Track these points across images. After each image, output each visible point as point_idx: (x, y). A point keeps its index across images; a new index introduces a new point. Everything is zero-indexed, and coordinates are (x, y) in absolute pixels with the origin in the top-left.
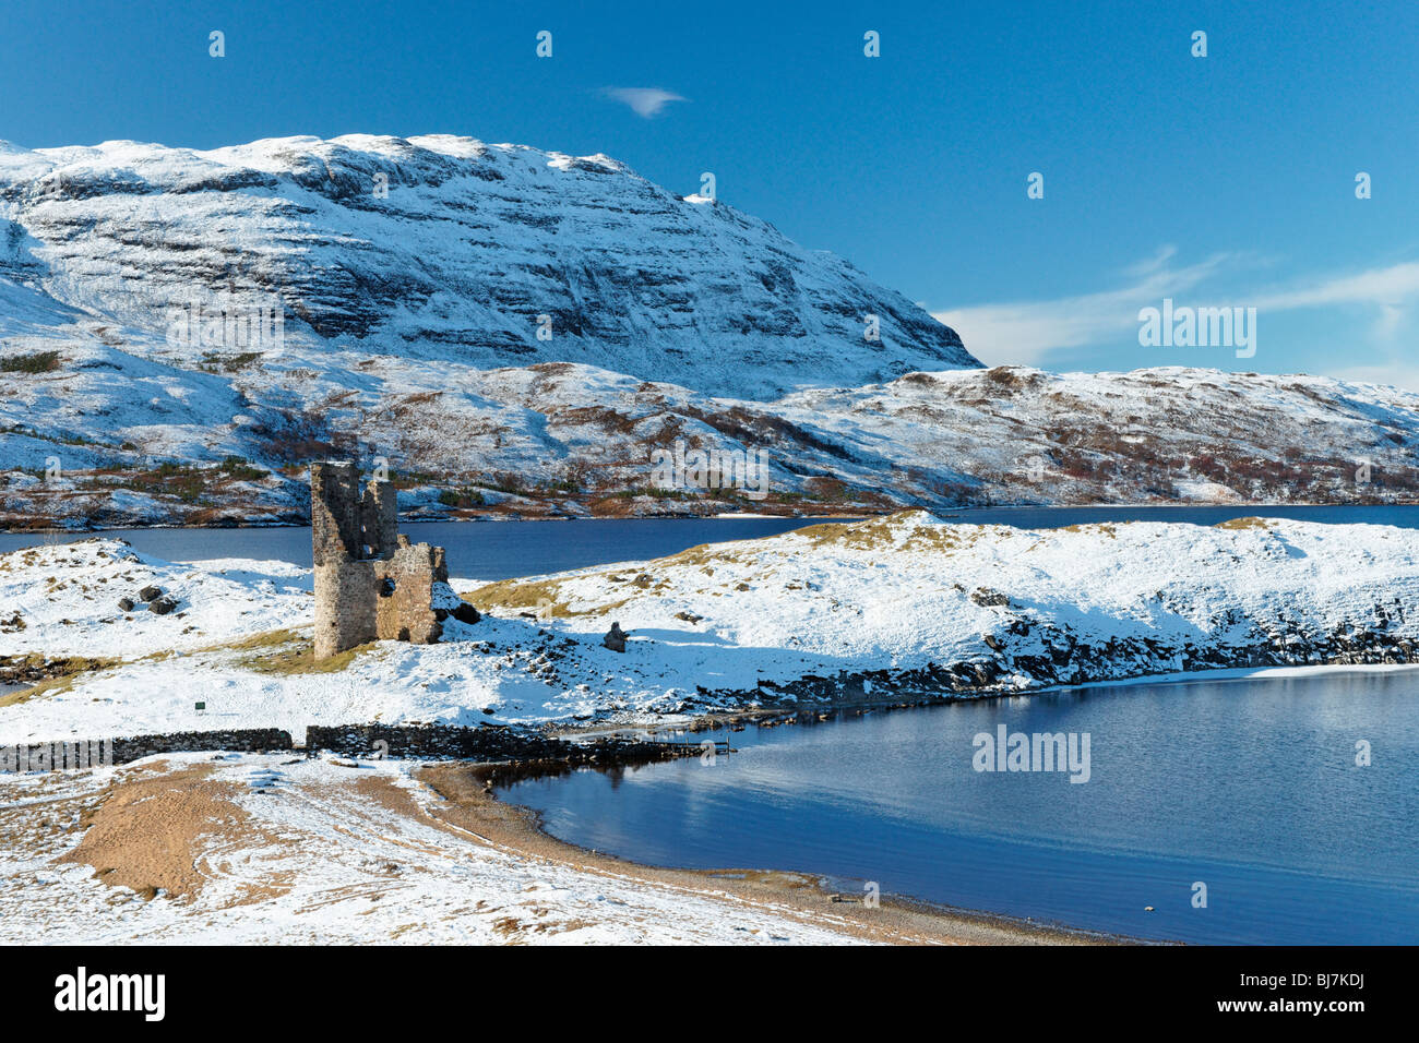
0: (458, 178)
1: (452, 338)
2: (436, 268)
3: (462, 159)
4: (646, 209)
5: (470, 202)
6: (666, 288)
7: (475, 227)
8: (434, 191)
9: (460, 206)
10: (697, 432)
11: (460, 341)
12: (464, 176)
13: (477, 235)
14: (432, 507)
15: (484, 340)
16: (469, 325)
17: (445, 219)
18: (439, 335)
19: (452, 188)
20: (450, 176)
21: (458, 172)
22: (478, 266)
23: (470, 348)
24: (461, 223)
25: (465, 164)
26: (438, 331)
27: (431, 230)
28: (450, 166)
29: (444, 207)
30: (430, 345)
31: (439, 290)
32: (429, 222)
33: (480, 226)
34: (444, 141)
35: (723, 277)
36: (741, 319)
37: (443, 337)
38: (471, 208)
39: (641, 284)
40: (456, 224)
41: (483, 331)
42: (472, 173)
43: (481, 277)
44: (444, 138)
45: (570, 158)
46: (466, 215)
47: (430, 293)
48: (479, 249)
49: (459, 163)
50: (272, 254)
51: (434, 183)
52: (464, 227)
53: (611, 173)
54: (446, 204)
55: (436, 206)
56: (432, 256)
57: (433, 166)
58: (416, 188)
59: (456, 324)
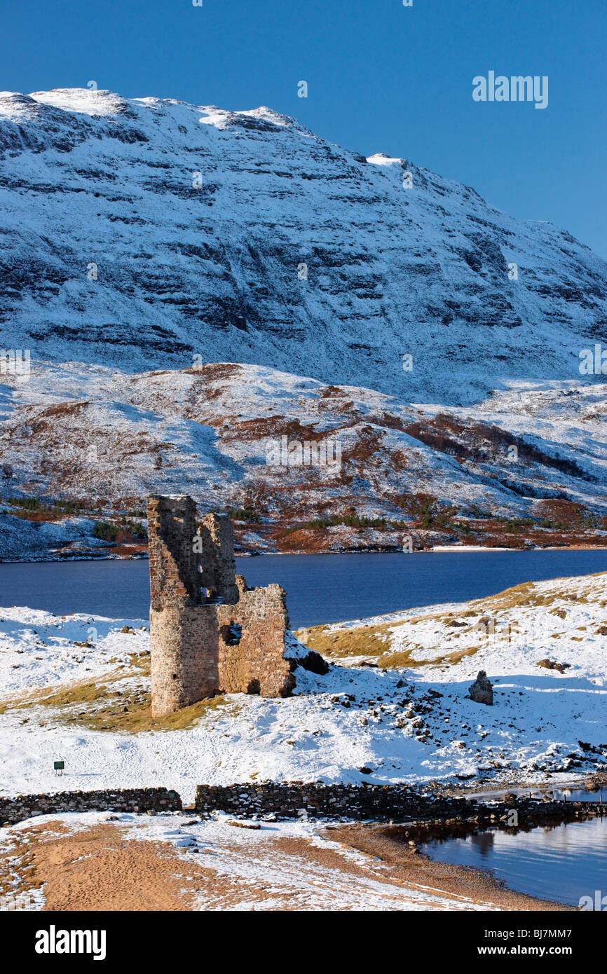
0: (92, 140)
1: (90, 336)
2: (69, 250)
3: (96, 118)
4: (321, 173)
5: (107, 170)
6: (348, 269)
7: (114, 200)
8: (64, 157)
9: (96, 174)
10: (399, 446)
11: (100, 338)
12: (100, 137)
13: (117, 208)
14: (86, 543)
15: (128, 337)
16: (110, 320)
17: (79, 190)
18: (75, 332)
19: (85, 154)
20: (83, 138)
21: (93, 133)
22: (120, 247)
23: (112, 347)
24: (97, 195)
25: (100, 124)
26: (73, 326)
27: (62, 204)
28: (82, 126)
29: (77, 176)
30: (63, 344)
31: (72, 277)
32: (59, 195)
33: (120, 198)
34: (73, 96)
35: (419, 255)
36: (442, 306)
37: (79, 334)
38: (109, 176)
39: (317, 265)
40: (91, 195)
41: (127, 326)
42: (110, 134)
43: (123, 260)
44: (75, 92)
45: (227, 113)
46: (104, 184)
47: (62, 280)
48: (120, 226)
49: (94, 122)
51: (64, 147)
52: (101, 200)
53: (278, 130)
54: (79, 172)
55: (68, 176)
56: (63, 236)
57: (62, 126)
58: (42, 153)
59: (96, 319)
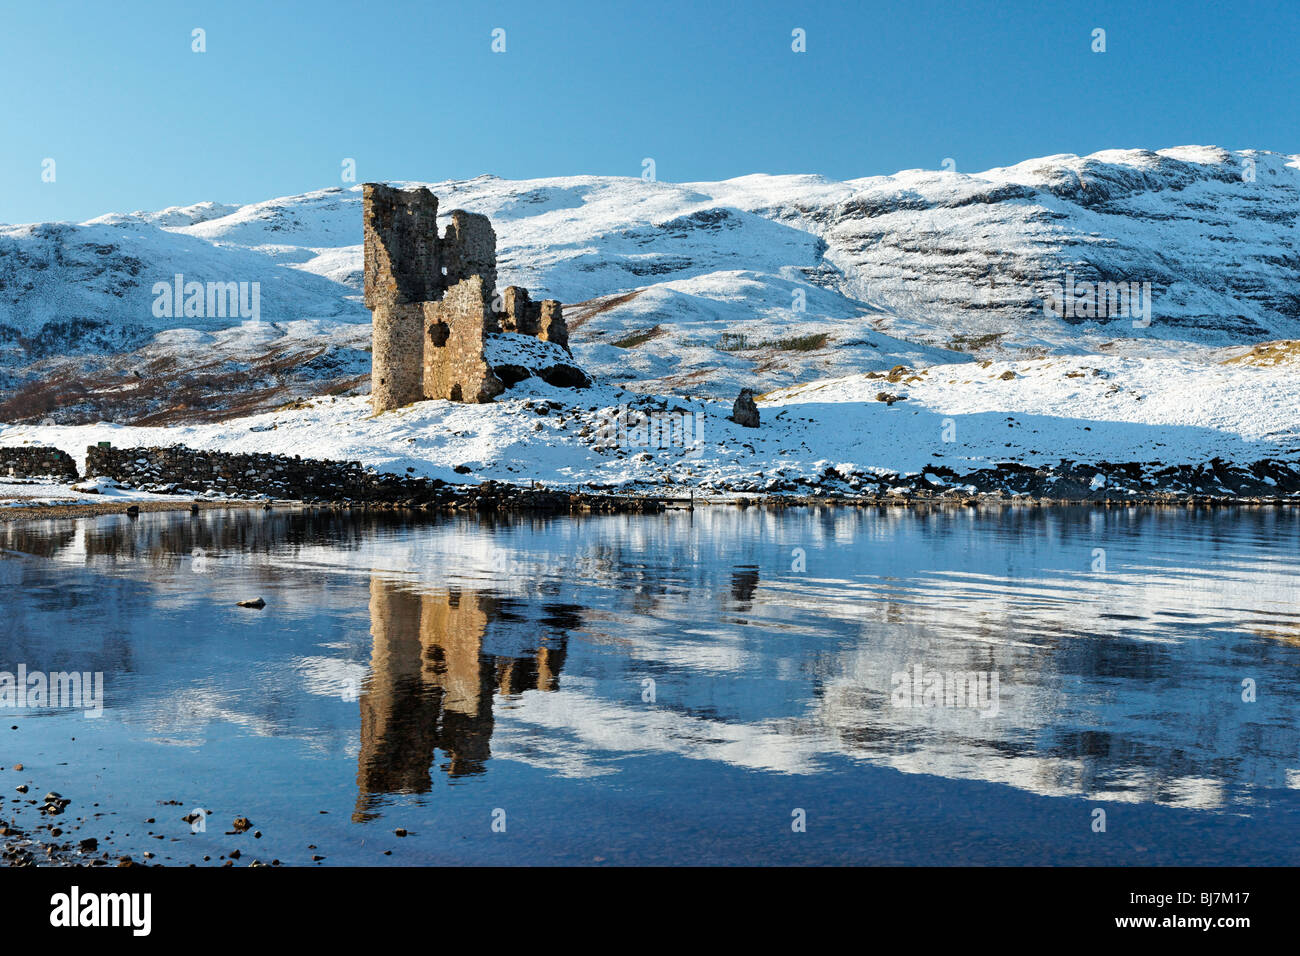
0: (1201, 182)
1: (1189, 323)
2: (1176, 262)
3: (1205, 165)
5: (1210, 203)
7: (1214, 225)
8: (1177, 194)
9: (1201, 206)
11: (1196, 324)
12: (1206, 180)
13: (1216, 231)
15: (1218, 323)
16: (1205, 311)
17: (1187, 218)
18: (1177, 320)
19: (1191, 193)
20: (1193, 180)
21: (1200, 177)
22: (1216, 259)
23: (1205, 331)
24: (1201, 221)
25: (1207, 170)
26: (1175, 317)
27: (1172, 228)
28: (1193, 172)
29: (1186, 208)
30: (1167, 329)
31: (1178, 281)
32: (1171, 222)
33: (1219, 223)
34: (1189, 151)
37: (1180, 322)
38: (1212, 208)
40: (1197, 222)
41: (1218, 316)
42: (1214, 177)
43: (1218, 268)
44: (1190, 148)
46: (1207, 213)
47: (1169, 283)
48: (1218, 244)
49: (1202, 168)
50: (1027, 254)
51: (1178, 187)
52: (1204, 225)
54: (1188, 205)
55: (1179, 208)
56: (1172, 251)
57: (1176, 172)
58: (1160, 193)
59: (1193, 311)
